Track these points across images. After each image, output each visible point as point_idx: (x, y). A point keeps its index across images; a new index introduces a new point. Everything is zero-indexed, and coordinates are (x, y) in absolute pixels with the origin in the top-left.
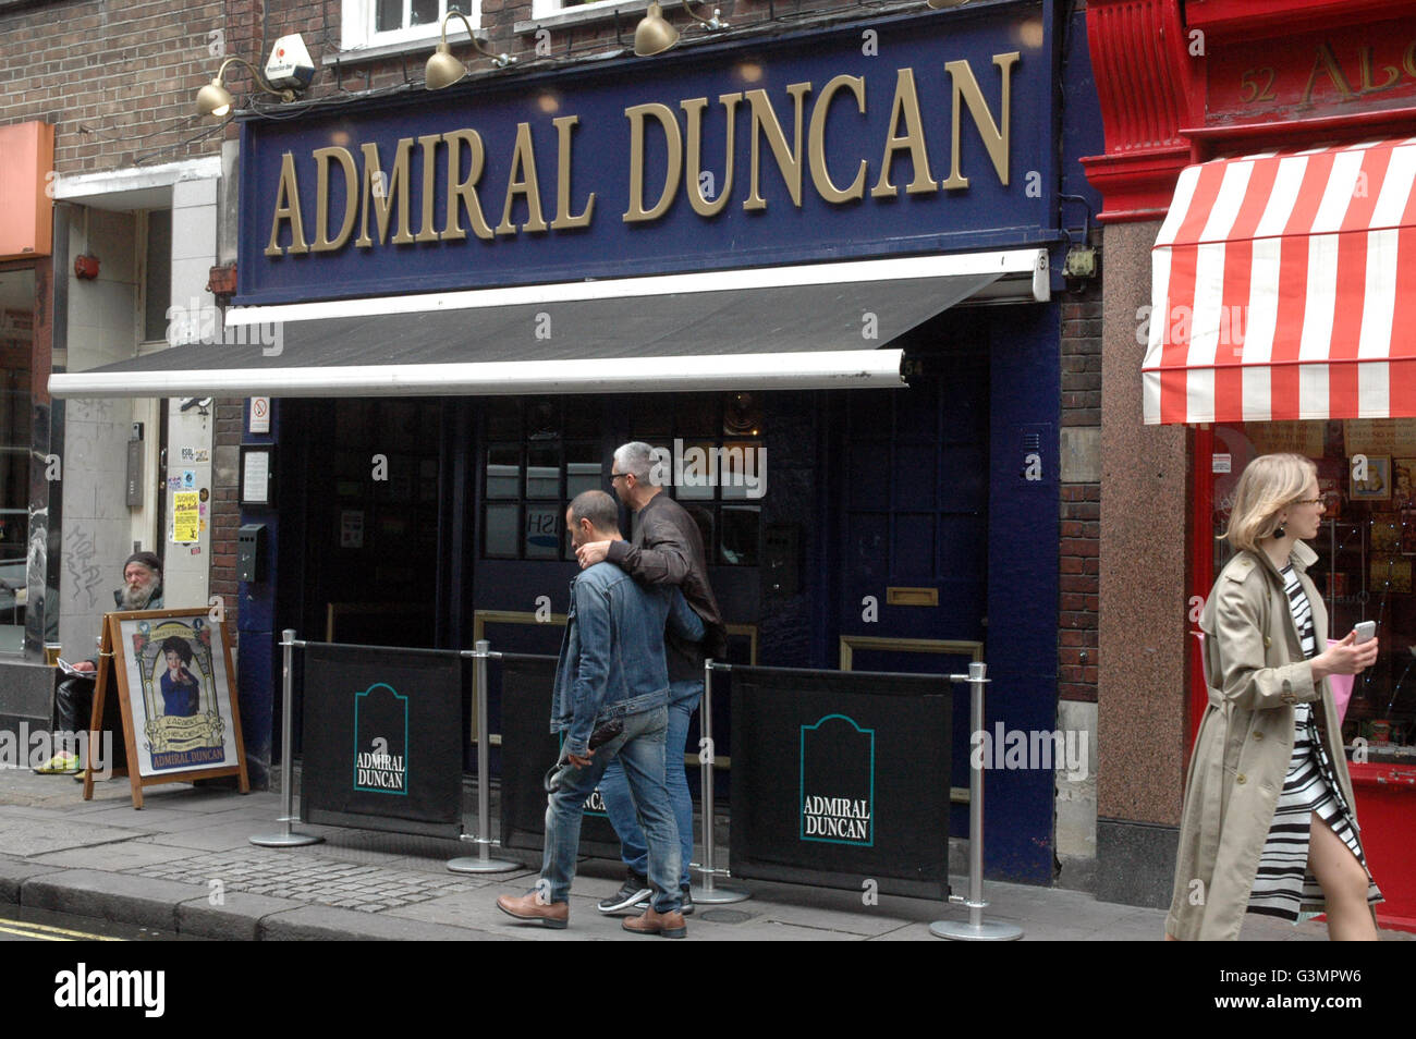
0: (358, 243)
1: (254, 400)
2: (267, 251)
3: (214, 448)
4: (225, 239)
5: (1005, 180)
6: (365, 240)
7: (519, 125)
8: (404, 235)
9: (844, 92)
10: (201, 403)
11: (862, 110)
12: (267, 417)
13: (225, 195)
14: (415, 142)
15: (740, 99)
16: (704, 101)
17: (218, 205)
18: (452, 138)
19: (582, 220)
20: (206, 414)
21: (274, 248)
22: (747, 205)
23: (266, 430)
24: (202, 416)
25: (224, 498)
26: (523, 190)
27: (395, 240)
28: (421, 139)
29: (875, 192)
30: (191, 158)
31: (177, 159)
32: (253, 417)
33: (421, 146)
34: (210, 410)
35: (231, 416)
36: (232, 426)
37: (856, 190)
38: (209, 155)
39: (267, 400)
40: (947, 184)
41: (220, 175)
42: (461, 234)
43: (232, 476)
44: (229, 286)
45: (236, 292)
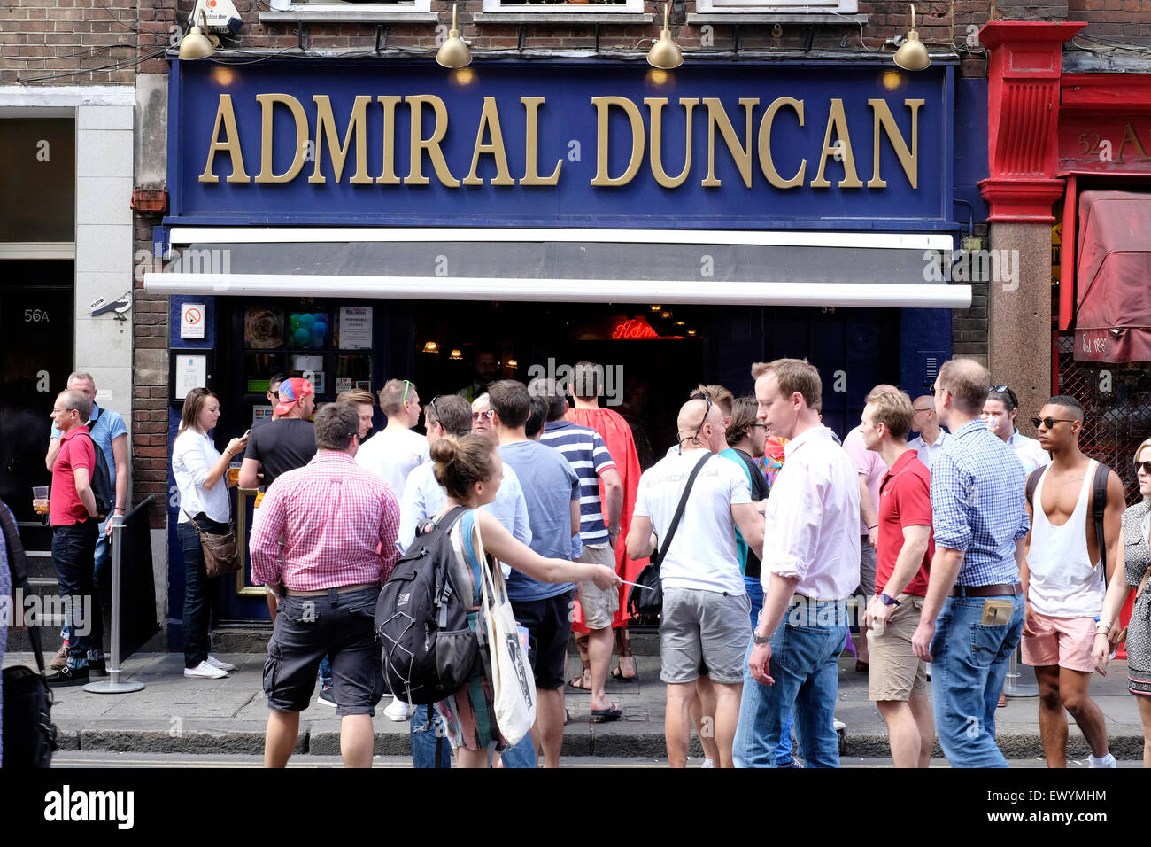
0: (311, 179)
1: (185, 308)
2: (202, 178)
3: (133, 351)
4: (141, 161)
5: (915, 185)
6: (317, 177)
7: (485, 98)
8: (361, 176)
9: (787, 109)
10: (118, 310)
11: (802, 123)
12: (201, 324)
13: (141, 123)
14: (374, 99)
15: (698, 103)
16: (665, 101)
17: (135, 130)
18: (415, 101)
19: (552, 180)
20: (124, 319)
21: (208, 176)
22: (705, 182)
23: (202, 336)
24: (119, 322)
25: (148, 396)
26: (492, 151)
27: (353, 180)
28: (380, 98)
29: (813, 183)
30: (96, 84)
31: (77, 83)
32: (184, 323)
33: (381, 105)
34: (129, 316)
35: (154, 322)
36: (156, 332)
37: (798, 180)
38: (119, 85)
39: (201, 308)
40: (870, 183)
41: (135, 104)
42: (426, 180)
43: (155, 376)
44: (159, 207)
45: (167, 212)
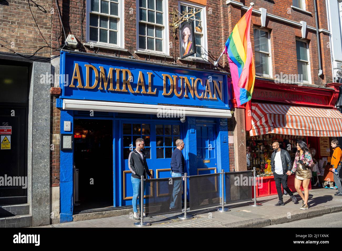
0: (99, 88)
1: (65, 122)
5: (221, 99)
7: (139, 71)
8: (111, 89)
9: (199, 81)
11: (202, 84)
15: (183, 77)
16: (177, 76)
18: (124, 70)
19: (155, 93)
21: (72, 85)
22: (185, 96)
23: (70, 130)
26: (141, 85)
28: (115, 69)
29: (204, 97)
32: (65, 127)
39: (69, 122)
40: (214, 98)
42: (127, 91)
43: (56, 142)
44: (59, 93)
45: (61, 94)
